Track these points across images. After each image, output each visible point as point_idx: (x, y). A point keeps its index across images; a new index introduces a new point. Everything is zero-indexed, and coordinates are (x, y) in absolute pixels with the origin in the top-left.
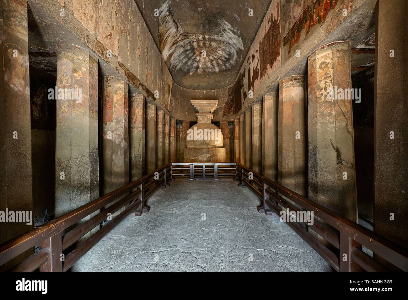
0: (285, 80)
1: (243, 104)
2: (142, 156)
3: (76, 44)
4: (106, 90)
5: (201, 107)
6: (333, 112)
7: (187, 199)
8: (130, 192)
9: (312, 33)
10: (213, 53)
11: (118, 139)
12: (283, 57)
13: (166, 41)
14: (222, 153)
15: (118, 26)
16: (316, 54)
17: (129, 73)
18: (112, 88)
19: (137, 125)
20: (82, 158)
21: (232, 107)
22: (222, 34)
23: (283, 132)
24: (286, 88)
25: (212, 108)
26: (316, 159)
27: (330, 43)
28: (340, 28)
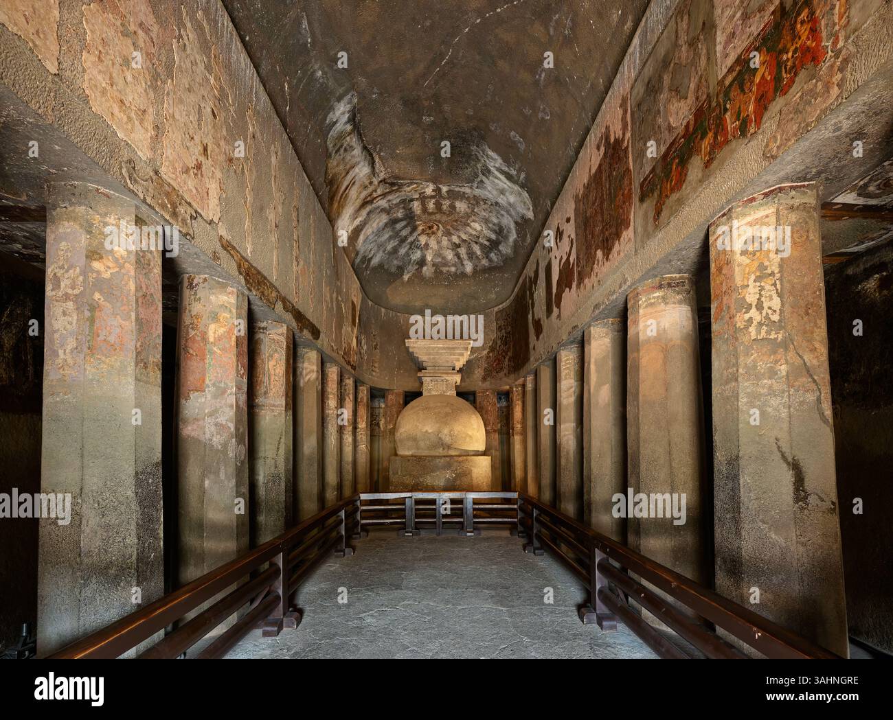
0: (645, 288)
1: (534, 348)
2: (283, 478)
3: (98, 183)
4: (187, 311)
5: (432, 357)
6: (783, 367)
7: (398, 587)
8: (251, 574)
9: (722, 163)
10: (460, 227)
11: (219, 436)
12: (639, 229)
13: (345, 196)
14: (482, 468)
15: (219, 146)
16: (731, 217)
17: (249, 268)
18: (205, 306)
19: (270, 401)
20: (115, 491)
21: (505, 358)
22: (482, 181)
23: (640, 419)
24: (646, 307)
25: (458, 360)
26: (735, 491)
27: (771, 186)
28: (803, 145)
